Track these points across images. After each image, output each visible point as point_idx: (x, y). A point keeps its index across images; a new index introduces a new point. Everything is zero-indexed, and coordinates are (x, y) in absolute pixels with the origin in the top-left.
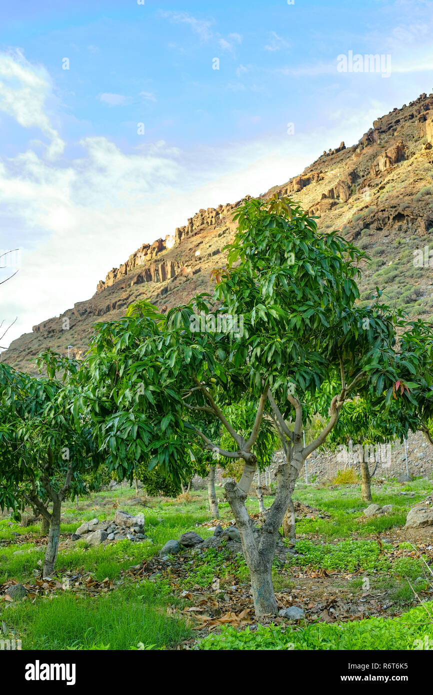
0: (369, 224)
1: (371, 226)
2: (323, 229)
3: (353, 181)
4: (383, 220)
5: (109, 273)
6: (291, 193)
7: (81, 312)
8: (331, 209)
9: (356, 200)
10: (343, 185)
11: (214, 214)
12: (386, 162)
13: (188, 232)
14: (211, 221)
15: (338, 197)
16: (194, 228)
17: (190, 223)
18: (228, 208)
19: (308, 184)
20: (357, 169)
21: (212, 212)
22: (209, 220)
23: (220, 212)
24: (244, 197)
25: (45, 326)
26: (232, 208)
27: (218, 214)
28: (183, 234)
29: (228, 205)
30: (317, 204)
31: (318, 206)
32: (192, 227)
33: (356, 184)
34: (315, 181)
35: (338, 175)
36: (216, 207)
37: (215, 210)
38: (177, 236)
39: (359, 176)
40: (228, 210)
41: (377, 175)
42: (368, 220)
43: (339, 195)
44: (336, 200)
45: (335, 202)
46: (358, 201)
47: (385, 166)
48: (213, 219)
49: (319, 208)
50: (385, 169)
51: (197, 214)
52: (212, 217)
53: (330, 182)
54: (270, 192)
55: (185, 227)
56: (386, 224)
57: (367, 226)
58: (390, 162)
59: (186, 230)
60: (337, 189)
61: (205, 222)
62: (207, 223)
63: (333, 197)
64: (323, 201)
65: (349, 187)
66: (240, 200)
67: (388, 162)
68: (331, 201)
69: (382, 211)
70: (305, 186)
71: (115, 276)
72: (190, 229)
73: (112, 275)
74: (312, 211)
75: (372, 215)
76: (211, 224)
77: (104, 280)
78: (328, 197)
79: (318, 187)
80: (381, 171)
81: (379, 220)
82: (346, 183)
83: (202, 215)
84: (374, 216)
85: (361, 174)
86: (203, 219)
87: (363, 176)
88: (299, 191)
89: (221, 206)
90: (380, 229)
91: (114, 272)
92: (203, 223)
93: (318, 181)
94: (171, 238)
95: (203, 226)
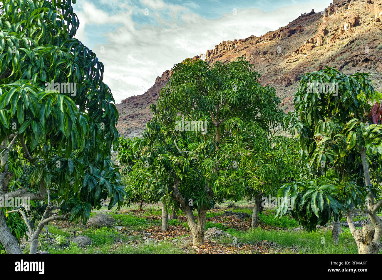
0: (348, 63)
1: (349, 64)
2: (313, 61)
3: (325, 34)
4: (357, 61)
5: (164, 73)
6: (284, 37)
7: (153, 94)
8: (312, 49)
9: (331, 47)
10: (320, 36)
11: (231, 44)
12: (348, 26)
13: (214, 53)
14: (230, 48)
15: (316, 42)
16: (218, 51)
17: (216, 48)
18: (240, 41)
19: (294, 33)
20: (327, 27)
21: (230, 43)
22: (228, 48)
23: (235, 44)
24: (250, 36)
25: (129, 101)
26: (243, 42)
27: (234, 44)
28: (211, 54)
29: (240, 40)
30: (304, 46)
31: (304, 47)
32: (217, 51)
33: (327, 36)
34: (298, 31)
35: (313, 29)
36: (233, 40)
37: (232, 42)
38: (208, 55)
39: (328, 32)
40: (240, 43)
41: (342, 33)
42: (347, 61)
43: (316, 41)
44: (315, 45)
45: (314, 46)
46: (332, 47)
47: (348, 28)
48: (231, 47)
49: (305, 48)
50: (348, 29)
51: (221, 43)
52: (230, 46)
53: (307, 33)
54: (267, 34)
55: (213, 50)
56: (358, 63)
57: (346, 64)
58: (351, 26)
59: (213, 52)
60: (316, 38)
61: (226, 48)
62: (227, 49)
63: (313, 43)
64: (307, 44)
65: (323, 38)
66: (248, 37)
67: (349, 26)
68: (312, 45)
69: (356, 56)
70: (293, 34)
71: (168, 75)
72: (216, 51)
73: (166, 74)
74: (301, 50)
75: (350, 58)
76: (229, 50)
77: (161, 77)
78: (310, 43)
79: (301, 35)
80: (345, 31)
81: (354, 61)
82: (321, 35)
83: (224, 44)
84: (351, 58)
85: (330, 30)
86: (225, 47)
87: (331, 32)
88: (289, 36)
89: (236, 40)
90: (354, 66)
91: (167, 72)
92: (224, 49)
93: (300, 32)
94: (203, 56)
95: (225, 51)
